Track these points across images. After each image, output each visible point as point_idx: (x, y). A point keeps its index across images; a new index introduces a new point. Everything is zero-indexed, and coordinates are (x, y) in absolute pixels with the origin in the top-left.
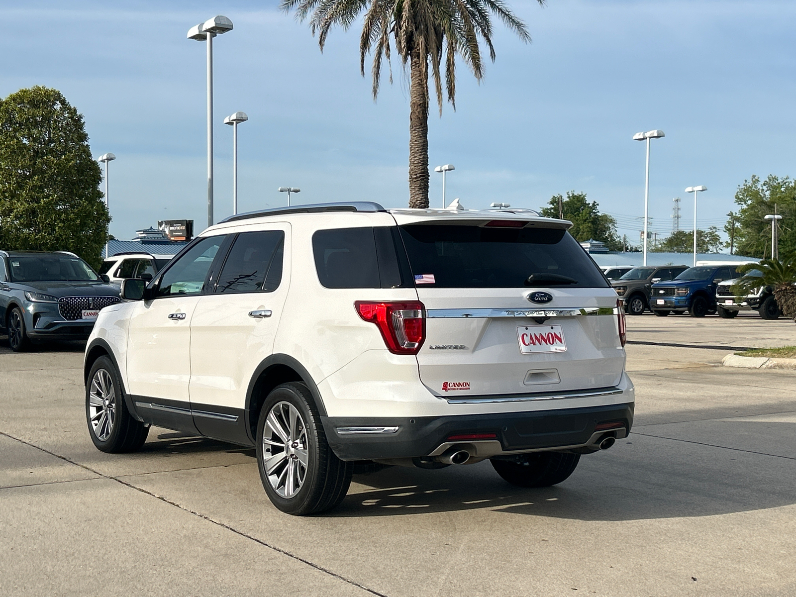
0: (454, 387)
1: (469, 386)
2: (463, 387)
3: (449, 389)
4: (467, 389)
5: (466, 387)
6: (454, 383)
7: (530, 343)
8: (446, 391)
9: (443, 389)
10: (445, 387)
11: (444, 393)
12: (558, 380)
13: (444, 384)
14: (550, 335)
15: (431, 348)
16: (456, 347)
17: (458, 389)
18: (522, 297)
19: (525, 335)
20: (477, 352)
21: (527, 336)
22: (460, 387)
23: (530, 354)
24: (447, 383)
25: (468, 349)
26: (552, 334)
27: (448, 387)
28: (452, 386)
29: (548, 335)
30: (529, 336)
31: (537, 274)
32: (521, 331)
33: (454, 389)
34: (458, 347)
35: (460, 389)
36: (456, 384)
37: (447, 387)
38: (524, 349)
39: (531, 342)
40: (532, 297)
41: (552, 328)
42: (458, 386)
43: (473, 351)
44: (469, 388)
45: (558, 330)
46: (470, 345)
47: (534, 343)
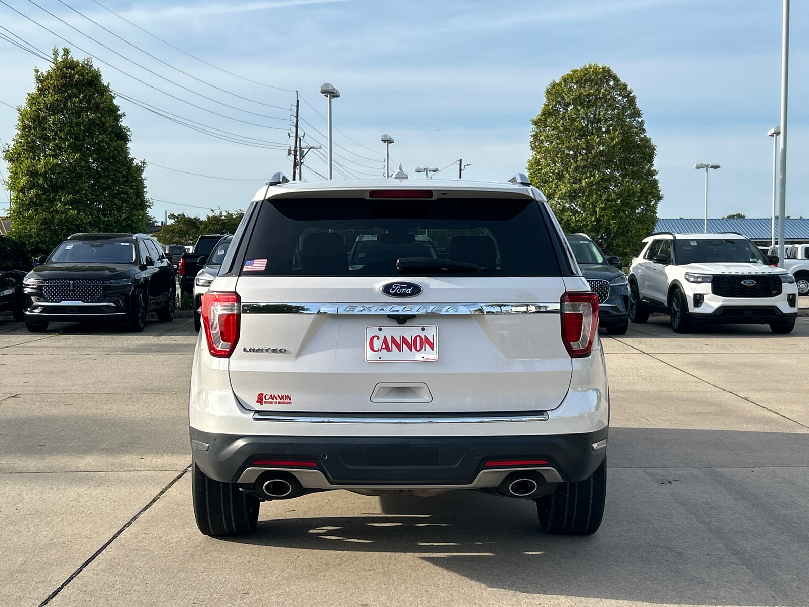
0: (271, 400)
1: (290, 399)
2: (282, 400)
3: (265, 402)
4: (287, 403)
5: (286, 401)
6: (271, 395)
7: (382, 348)
8: (261, 404)
9: (257, 401)
10: (260, 399)
11: (258, 407)
12: (428, 398)
13: (259, 395)
14: (417, 338)
15: (245, 350)
16: (274, 351)
17: (275, 403)
18: (373, 289)
19: (375, 338)
21: (378, 339)
22: (279, 400)
23: (380, 362)
24: (263, 394)
25: (291, 353)
26: (421, 338)
27: (264, 400)
28: (269, 399)
29: (415, 338)
30: (382, 339)
31: (405, 259)
32: (371, 332)
33: (271, 403)
34: (278, 350)
35: (279, 403)
36: (274, 396)
37: (262, 400)
38: (369, 354)
39: (384, 346)
40: (387, 289)
41: (423, 329)
42: (276, 399)
43: (297, 356)
44: (290, 403)
45: (431, 332)
46: (293, 348)
47: (388, 349)
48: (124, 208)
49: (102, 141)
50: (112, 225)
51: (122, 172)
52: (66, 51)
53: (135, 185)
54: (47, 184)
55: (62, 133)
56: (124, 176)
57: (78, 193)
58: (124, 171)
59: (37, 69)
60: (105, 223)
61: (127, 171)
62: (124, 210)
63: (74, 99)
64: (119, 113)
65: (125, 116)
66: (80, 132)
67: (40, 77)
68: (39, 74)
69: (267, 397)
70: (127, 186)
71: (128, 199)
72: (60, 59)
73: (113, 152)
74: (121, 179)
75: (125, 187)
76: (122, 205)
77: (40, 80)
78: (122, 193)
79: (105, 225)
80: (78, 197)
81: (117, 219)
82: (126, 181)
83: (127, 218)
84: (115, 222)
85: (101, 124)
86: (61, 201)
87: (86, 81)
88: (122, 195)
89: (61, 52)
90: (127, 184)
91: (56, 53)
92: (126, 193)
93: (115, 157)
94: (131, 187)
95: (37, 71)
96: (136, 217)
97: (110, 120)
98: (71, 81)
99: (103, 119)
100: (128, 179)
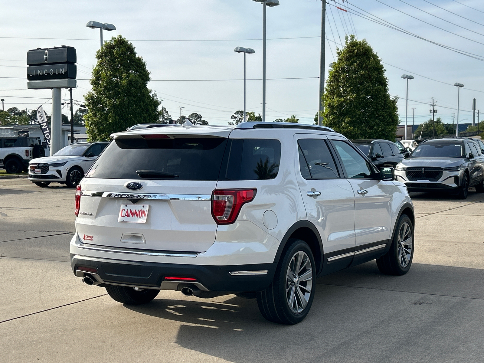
3: (86, 239)
7: (125, 215)
9: (84, 239)
10: (84, 237)
11: (84, 241)
12: (144, 242)
13: (84, 235)
14: (141, 211)
15: (81, 213)
17: (89, 239)
19: (124, 210)
20: (97, 218)
21: (125, 211)
23: (123, 223)
25: (93, 216)
26: (142, 211)
29: (140, 211)
30: (126, 211)
32: (122, 207)
38: (120, 219)
39: (126, 215)
40: (128, 186)
41: (144, 206)
43: (96, 217)
45: (146, 208)
46: (94, 213)
47: (128, 216)
48: (381, 125)
49: (369, 87)
50: (373, 134)
51: (381, 104)
52: (353, 37)
53: (389, 111)
54: (338, 112)
55: (347, 84)
56: (382, 106)
57: (354, 117)
58: (382, 103)
59: (338, 48)
60: (369, 134)
61: (384, 103)
62: (380, 126)
63: (354, 64)
64: (383, 69)
65: (386, 71)
66: (357, 83)
67: (339, 52)
68: (339, 51)
69: (87, 237)
70: (384, 112)
71: (384, 119)
72: (349, 42)
73: (375, 92)
74: (380, 108)
75: (382, 112)
76: (380, 122)
77: (339, 54)
78: (381, 116)
79: (369, 135)
80: (354, 119)
81: (376, 131)
82: (383, 109)
83: (382, 130)
84: (375, 133)
85: (369, 77)
86: (345, 122)
87: (361, 53)
88: (380, 117)
89: (349, 38)
90: (384, 111)
91: (347, 38)
92: (383, 116)
93: (377, 95)
94: (386, 112)
95: (338, 50)
96: (387, 130)
97: (374, 74)
98: (353, 54)
99: (370, 74)
100: (384, 108)
